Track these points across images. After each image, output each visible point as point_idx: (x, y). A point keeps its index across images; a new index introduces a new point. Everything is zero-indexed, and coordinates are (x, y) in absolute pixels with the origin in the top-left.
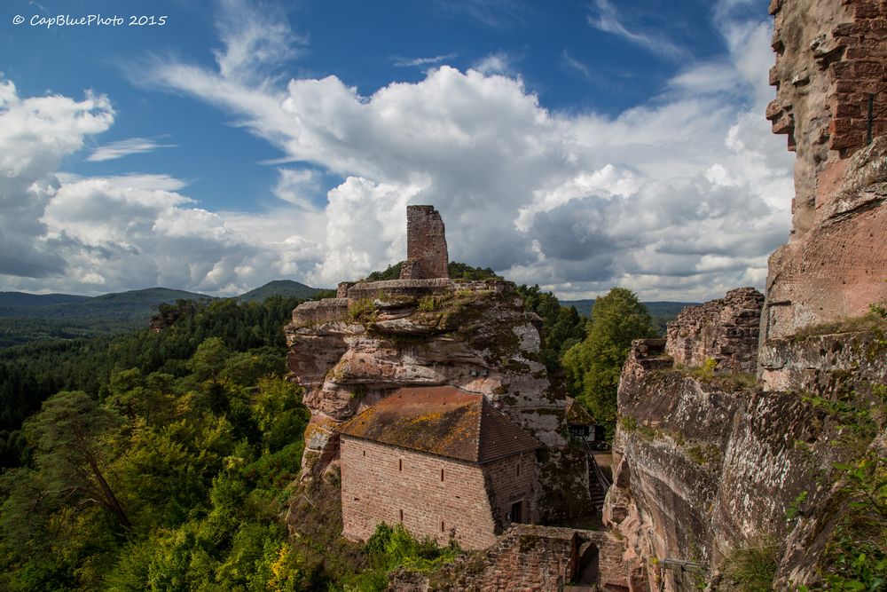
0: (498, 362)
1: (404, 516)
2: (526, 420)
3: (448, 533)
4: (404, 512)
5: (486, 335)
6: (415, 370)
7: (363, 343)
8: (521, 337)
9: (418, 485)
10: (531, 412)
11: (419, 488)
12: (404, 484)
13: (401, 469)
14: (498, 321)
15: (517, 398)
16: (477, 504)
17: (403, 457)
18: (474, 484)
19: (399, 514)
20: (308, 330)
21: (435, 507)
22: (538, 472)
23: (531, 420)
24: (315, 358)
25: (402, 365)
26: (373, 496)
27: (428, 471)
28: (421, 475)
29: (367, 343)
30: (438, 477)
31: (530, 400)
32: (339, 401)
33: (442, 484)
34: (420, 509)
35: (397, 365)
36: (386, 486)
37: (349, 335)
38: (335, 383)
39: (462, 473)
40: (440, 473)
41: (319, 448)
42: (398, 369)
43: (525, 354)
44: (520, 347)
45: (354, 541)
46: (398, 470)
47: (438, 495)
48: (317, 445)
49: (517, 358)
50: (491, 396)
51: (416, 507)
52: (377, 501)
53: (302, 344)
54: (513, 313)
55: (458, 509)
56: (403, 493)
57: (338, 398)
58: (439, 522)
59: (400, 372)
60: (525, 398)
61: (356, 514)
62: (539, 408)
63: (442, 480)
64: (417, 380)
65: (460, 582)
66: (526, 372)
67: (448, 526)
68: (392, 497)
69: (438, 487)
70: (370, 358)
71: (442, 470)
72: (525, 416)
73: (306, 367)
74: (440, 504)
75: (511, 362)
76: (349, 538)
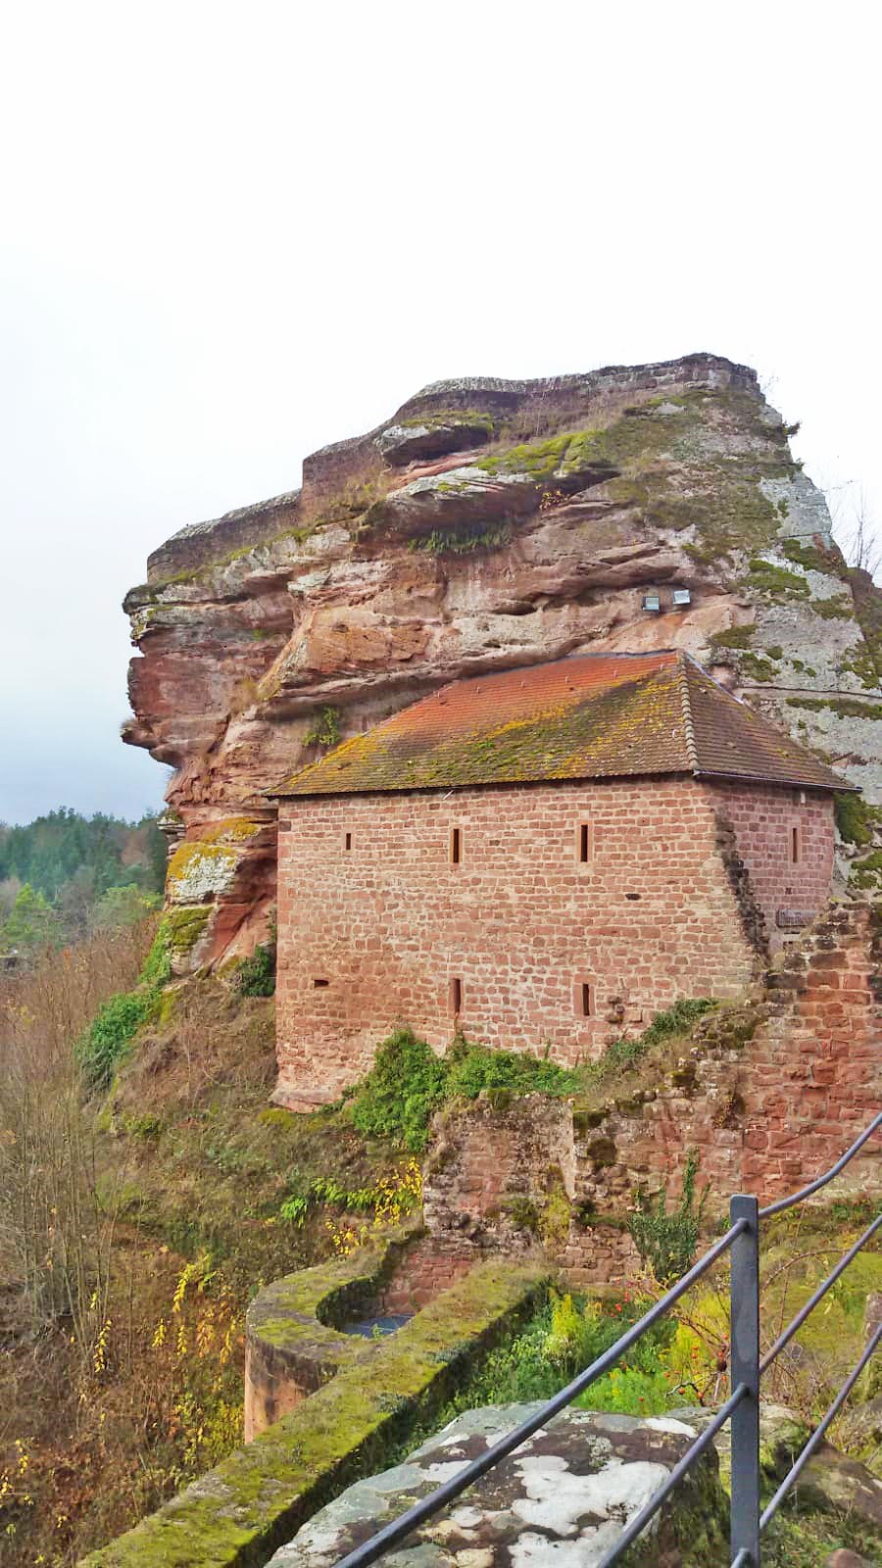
0: (723, 563)
1: (465, 996)
2: (801, 726)
3: (600, 1015)
4: (464, 984)
5: (689, 494)
6: (486, 628)
7: (342, 579)
8: (782, 507)
9: (509, 890)
10: (815, 706)
11: (514, 899)
12: (467, 898)
13: (456, 859)
14: (719, 459)
15: (776, 664)
16: (693, 907)
17: (464, 820)
18: (683, 847)
19: (448, 995)
20: (189, 589)
21: (563, 942)
22: (846, 869)
23: (817, 728)
24: (203, 669)
25: (448, 619)
26: (369, 959)
27: (542, 841)
28: (518, 858)
29: (357, 576)
30: (574, 850)
31: (811, 673)
32: (269, 767)
33: (584, 870)
34: (515, 961)
35: (437, 624)
36: (412, 921)
37: (305, 569)
38: (258, 717)
39: (644, 822)
40: (578, 836)
41: (209, 897)
42: (439, 632)
43: (790, 548)
44: (780, 532)
45: (307, 1109)
46: (450, 862)
47: (572, 906)
48: (200, 891)
49: (771, 559)
50: (706, 654)
51: (502, 960)
52: (380, 973)
53: (172, 630)
54: (757, 443)
55: (633, 933)
56: (461, 927)
57: (264, 760)
58: (574, 988)
59: (442, 639)
60: (798, 665)
61: (316, 1026)
62: (836, 697)
63: (584, 858)
64: (492, 653)
65: (679, 1081)
66: (798, 598)
67: (600, 995)
68: (427, 947)
69: (571, 881)
70: (363, 617)
71: (585, 829)
72: (799, 714)
73: (179, 696)
74: (578, 932)
75: (755, 567)
76: (295, 1106)
